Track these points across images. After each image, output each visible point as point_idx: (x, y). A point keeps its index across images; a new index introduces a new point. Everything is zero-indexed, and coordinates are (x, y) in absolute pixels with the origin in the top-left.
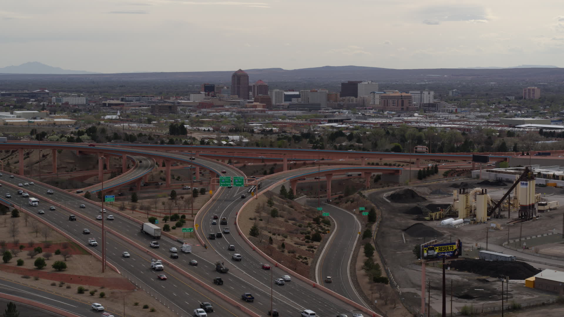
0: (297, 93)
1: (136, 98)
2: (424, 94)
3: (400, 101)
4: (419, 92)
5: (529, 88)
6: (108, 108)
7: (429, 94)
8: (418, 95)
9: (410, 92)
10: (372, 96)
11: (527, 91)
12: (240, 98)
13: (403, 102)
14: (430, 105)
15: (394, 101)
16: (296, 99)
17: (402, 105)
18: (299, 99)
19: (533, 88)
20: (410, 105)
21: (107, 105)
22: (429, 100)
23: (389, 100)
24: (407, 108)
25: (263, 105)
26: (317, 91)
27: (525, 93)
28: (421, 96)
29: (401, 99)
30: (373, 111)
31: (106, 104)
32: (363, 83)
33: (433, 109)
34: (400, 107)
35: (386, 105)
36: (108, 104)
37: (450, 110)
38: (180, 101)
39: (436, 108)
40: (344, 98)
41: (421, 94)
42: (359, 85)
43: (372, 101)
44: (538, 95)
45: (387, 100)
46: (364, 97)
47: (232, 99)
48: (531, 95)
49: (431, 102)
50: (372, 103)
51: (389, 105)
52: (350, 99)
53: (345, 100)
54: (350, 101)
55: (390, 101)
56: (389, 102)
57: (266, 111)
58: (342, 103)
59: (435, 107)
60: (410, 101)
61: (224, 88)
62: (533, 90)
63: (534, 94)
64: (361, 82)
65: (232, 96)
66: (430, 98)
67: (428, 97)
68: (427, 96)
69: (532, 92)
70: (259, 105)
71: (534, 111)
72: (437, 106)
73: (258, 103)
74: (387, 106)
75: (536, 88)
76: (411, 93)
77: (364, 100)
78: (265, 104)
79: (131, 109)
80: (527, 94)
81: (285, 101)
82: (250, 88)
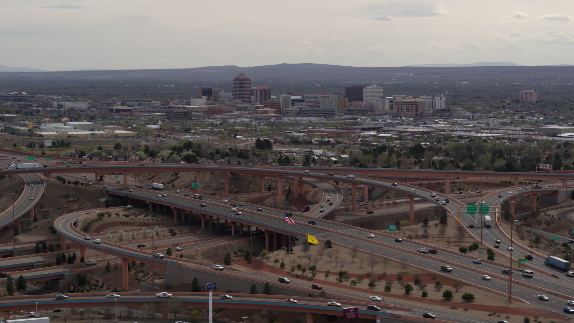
0: (299, 97)
1: (137, 102)
2: (436, 99)
3: (414, 106)
4: (430, 97)
5: (526, 91)
6: (115, 113)
7: (441, 99)
8: (429, 100)
9: (421, 97)
10: (382, 102)
11: (524, 94)
12: (243, 103)
13: (417, 107)
14: (442, 111)
15: (408, 107)
16: (300, 103)
17: (416, 111)
18: (303, 103)
19: (530, 91)
20: (423, 111)
21: (114, 111)
22: (441, 106)
23: (403, 106)
24: (421, 113)
25: (274, 111)
26: (329, 96)
27: (522, 97)
28: (433, 101)
29: (416, 104)
30: (388, 116)
31: (113, 109)
32: (368, 87)
33: (448, 114)
34: (414, 112)
35: (400, 110)
36: (116, 109)
37: (466, 116)
38: (186, 106)
39: (450, 114)
40: (352, 102)
41: (433, 99)
42: (364, 89)
43: (382, 106)
44: (535, 98)
45: (402, 106)
46: (371, 102)
47: (235, 104)
48: (528, 98)
49: (443, 107)
50: (382, 108)
51: (403, 110)
52: (358, 104)
53: (352, 105)
54: (358, 106)
55: (405, 107)
56: (403, 108)
57: (282, 117)
58: (352, 108)
59: (449, 112)
60: (424, 106)
61: (221, 92)
62: (531, 93)
63: (531, 97)
64: (365, 86)
65: (235, 100)
66: (441, 103)
67: (440, 102)
68: (439, 100)
69: (529, 95)
70: (270, 111)
71: (553, 117)
72: (451, 111)
73: (269, 109)
74: (402, 111)
75: (533, 91)
76: (422, 99)
77: (372, 105)
78: (276, 110)
79: (144, 115)
80: (524, 97)
81: (292, 105)
82: (252, 93)
